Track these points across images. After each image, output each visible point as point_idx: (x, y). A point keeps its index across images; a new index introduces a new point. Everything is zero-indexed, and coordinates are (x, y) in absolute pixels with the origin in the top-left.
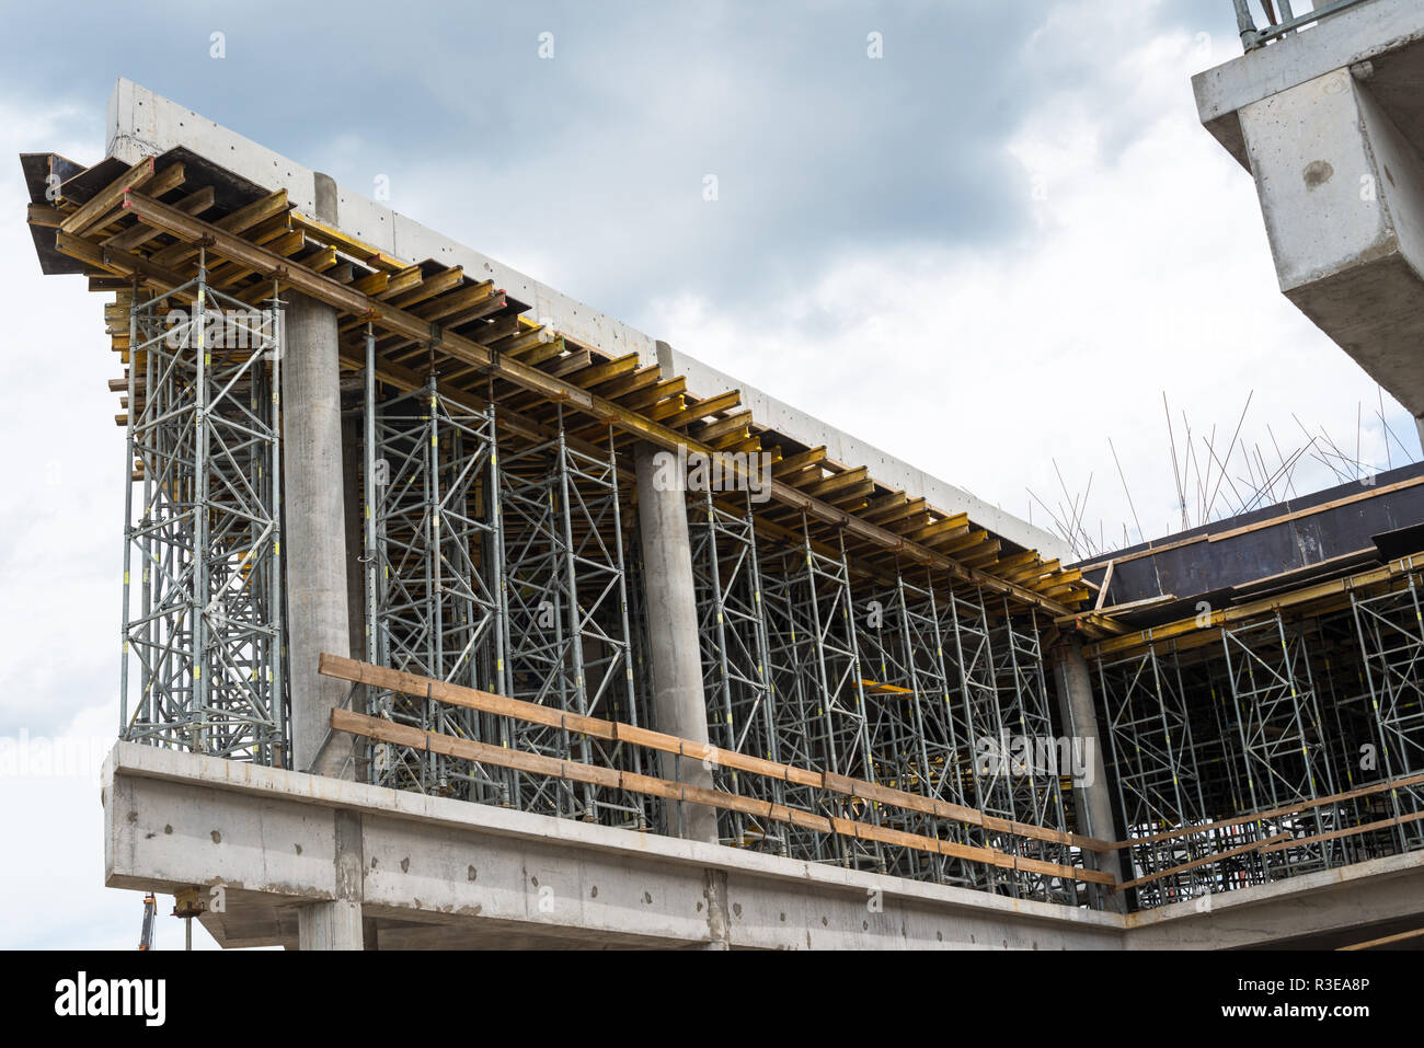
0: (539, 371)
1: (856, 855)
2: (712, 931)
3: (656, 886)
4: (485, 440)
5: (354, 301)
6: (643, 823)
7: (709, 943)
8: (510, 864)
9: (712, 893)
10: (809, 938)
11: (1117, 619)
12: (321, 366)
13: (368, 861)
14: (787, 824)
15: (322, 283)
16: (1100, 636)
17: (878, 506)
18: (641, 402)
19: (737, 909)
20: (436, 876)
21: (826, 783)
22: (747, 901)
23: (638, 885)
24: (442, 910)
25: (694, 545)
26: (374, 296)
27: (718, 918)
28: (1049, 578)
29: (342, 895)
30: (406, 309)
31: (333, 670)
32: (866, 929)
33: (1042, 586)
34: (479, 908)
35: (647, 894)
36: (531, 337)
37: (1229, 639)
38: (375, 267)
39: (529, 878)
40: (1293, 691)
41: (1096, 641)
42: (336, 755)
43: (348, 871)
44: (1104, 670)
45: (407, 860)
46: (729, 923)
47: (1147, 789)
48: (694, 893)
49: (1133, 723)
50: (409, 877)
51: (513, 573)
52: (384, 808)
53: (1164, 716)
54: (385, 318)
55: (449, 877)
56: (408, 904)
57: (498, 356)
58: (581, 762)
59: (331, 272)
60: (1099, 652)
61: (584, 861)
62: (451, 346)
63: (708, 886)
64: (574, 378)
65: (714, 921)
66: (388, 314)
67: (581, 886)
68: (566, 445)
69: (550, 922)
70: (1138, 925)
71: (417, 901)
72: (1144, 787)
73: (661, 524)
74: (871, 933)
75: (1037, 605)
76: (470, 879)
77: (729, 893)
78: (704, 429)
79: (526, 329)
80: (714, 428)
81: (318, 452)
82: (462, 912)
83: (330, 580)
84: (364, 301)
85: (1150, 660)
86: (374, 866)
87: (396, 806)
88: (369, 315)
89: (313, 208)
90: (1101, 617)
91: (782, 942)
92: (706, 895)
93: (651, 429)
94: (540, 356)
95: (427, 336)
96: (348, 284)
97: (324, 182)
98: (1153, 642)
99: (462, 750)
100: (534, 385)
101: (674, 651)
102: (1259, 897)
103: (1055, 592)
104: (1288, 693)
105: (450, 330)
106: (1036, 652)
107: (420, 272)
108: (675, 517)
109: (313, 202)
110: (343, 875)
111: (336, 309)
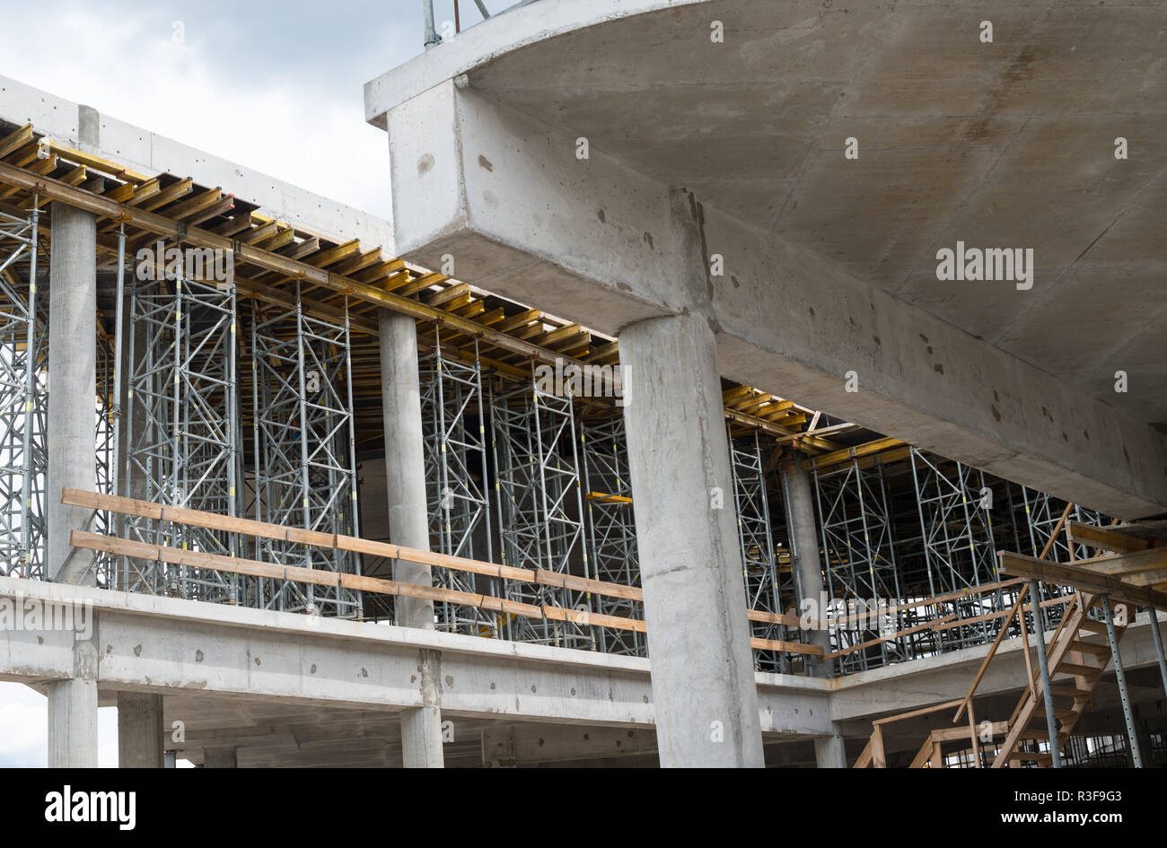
0: (279, 256)
1: (566, 635)
2: (424, 698)
3: (371, 663)
4: (226, 313)
5: (108, 207)
6: (361, 614)
7: (421, 708)
8: (237, 648)
9: (426, 668)
10: (517, 702)
11: (828, 438)
12: (78, 260)
13: (104, 648)
14: (498, 612)
15: (78, 194)
16: (815, 452)
17: (600, 352)
18: (372, 276)
19: (450, 680)
20: (166, 659)
21: (538, 578)
22: (460, 675)
23: (356, 662)
24: (170, 685)
25: (423, 390)
26: (126, 202)
27: (431, 688)
28: (768, 406)
29: (78, 675)
30: (155, 211)
31: (74, 500)
32: (574, 694)
33: (763, 412)
34: (205, 683)
35: (363, 670)
36: (266, 229)
37: (916, 456)
38: (123, 179)
39: (252, 659)
40: (964, 499)
41: (813, 456)
42: (78, 565)
43: (85, 657)
44: (820, 481)
45: (140, 646)
46: (441, 692)
47: (856, 576)
48: (409, 667)
49: (846, 522)
50: (140, 660)
51: (264, 415)
52: (116, 607)
53: (864, 518)
54: (134, 219)
55: (178, 658)
56: (139, 681)
57: (240, 246)
58: (305, 567)
59: (84, 185)
60: (814, 465)
61: (305, 644)
62: (196, 239)
63: (422, 662)
64: (311, 259)
65: (426, 690)
66: (138, 217)
67: (301, 665)
68: (302, 314)
69: (272, 693)
70: (840, 687)
71: (148, 679)
72: (853, 575)
73: (395, 373)
74: (579, 698)
75: (759, 428)
76: (197, 660)
77: (442, 667)
78: (433, 296)
79: (261, 223)
80: (442, 295)
81: (73, 329)
82: (189, 687)
83: (79, 428)
84: (116, 207)
85: (854, 473)
86: (108, 652)
87: (127, 605)
88: (121, 218)
89: (76, 133)
90: (813, 437)
91: (491, 706)
92: (420, 670)
93: (384, 298)
94: (276, 244)
95: (174, 232)
96: (101, 194)
97: (87, 112)
98: (856, 457)
99: (191, 560)
100: (274, 267)
101: (401, 475)
102: (930, 667)
103: (776, 417)
104: (960, 500)
105: (197, 226)
106: (757, 466)
107: (158, 183)
108: (407, 367)
109: (77, 129)
110: (80, 660)
111: (94, 214)
